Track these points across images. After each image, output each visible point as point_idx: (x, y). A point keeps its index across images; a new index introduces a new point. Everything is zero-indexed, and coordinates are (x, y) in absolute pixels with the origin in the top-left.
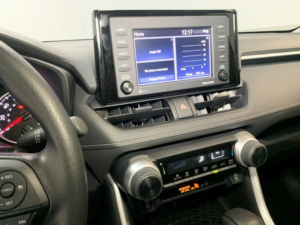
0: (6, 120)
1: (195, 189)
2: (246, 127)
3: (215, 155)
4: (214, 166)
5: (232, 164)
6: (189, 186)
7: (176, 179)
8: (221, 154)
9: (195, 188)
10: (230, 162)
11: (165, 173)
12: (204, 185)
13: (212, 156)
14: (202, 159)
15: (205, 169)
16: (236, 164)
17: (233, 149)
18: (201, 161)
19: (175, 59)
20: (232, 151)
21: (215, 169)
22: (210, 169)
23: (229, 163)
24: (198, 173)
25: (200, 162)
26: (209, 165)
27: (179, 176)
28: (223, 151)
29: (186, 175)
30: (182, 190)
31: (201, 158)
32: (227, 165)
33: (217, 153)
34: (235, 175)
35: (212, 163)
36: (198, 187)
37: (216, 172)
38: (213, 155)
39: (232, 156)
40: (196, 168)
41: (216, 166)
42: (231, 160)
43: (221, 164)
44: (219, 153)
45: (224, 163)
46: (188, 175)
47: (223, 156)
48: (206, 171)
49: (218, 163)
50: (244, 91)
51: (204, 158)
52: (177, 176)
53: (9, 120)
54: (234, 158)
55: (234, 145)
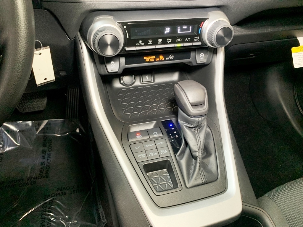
3: (182, 30)
4: (179, 40)
5: (197, 41)
6: (154, 57)
7: (138, 44)
9: (159, 60)
10: (195, 38)
11: (128, 37)
12: (169, 58)
13: (179, 30)
15: (169, 40)
16: (201, 42)
17: (201, 27)
18: (167, 33)
20: (200, 28)
21: (179, 42)
22: (173, 42)
23: (195, 40)
24: (161, 43)
25: (165, 33)
27: (142, 42)
28: (191, 27)
29: (149, 42)
30: (147, 59)
31: (167, 29)
32: (192, 41)
33: (185, 27)
34: (202, 55)
35: (178, 36)
36: (163, 59)
37: (179, 45)
38: (180, 28)
39: (199, 33)
40: (160, 38)
41: (180, 40)
42: (197, 38)
43: (186, 39)
44: (187, 28)
45: (189, 39)
46: (151, 44)
47: (190, 32)
48: (170, 43)
49: (184, 38)
51: (170, 30)
52: (140, 42)
54: (200, 35)
55: (203, 22)
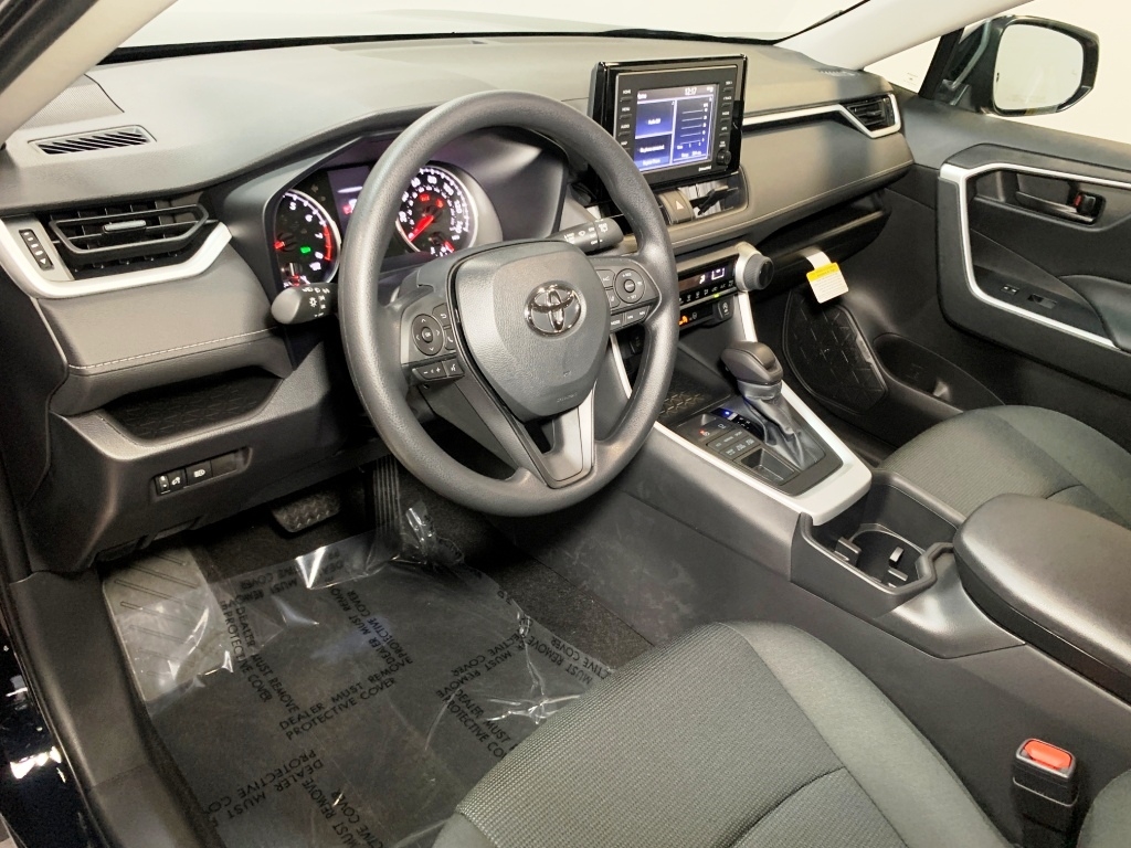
0: (408, 221)
1: (684, 324)
2: (744, 235)
3: (717, 275)
4: (713, 289)
5: (732, 287)
8: (721, 273)
10: (730, 283)
13: (713, 275)
14: (703, 278)
15: (706, 291)
16: (736, 286)
17: (734, 266)
18: (702, 282)
19: (673, 132)
20: (733, 269)
21: (715, 292)
22: (710, 293)
24: (699, 297)
26: (710, 285)
28: (723, 269)
33: (718, 271)
34: (725, 306)
35: (713, 285)
37: (716, 296)
38: (713, 273)
39: (733, 275)
40: (697, 291)
41: (716, 289)
43: (721, 287)
44: (720, 271)
45: (723, 286)
47: (724, 275)
48: (707, 295)
49: (719, 285)
50: (740, 182)
51: (705, 277)
53: (412, 222)
54: (734, 278)
55: (735, 261)
